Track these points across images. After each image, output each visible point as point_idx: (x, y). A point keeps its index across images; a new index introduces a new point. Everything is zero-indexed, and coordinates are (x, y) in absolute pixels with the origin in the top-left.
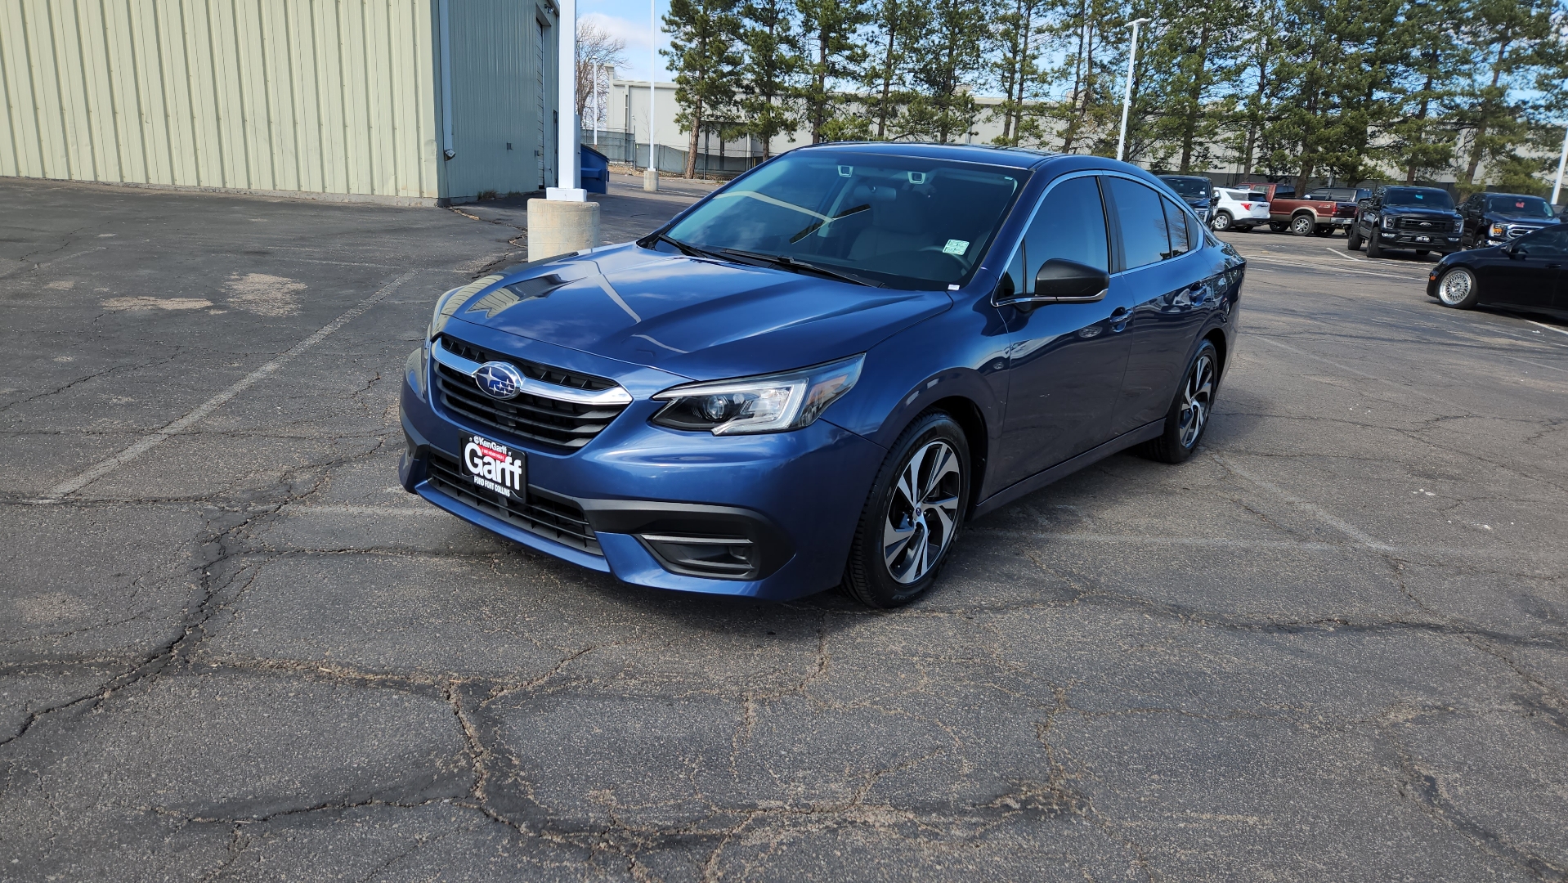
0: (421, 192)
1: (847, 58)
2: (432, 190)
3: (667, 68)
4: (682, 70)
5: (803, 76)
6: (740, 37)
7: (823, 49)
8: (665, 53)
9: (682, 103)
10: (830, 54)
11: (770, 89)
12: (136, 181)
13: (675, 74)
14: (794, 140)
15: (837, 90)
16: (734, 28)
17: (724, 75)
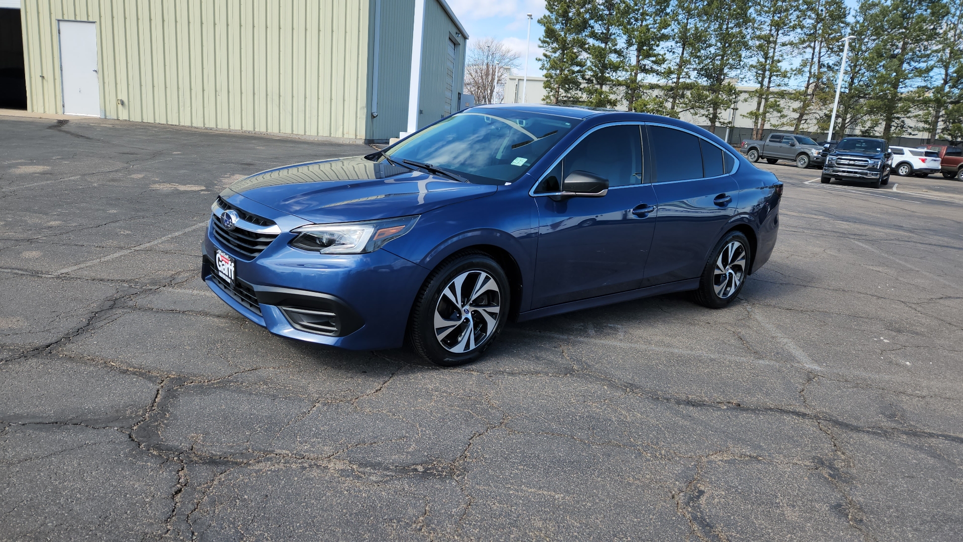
0: (356, 136)
1: (653, 62)
2: (362, 135)
3: (540, 69)
4: (548, 70)
5: (624, 73)
6: (585, 50)
7: (638, 57)
8: (540, 60)
9: (547, 89)
10: (642, 60)
11: (602, 81)
12: (210, 127)
13: (545, 72)
15: (645, 82)
16: (582, 45)
17: (573, 72)
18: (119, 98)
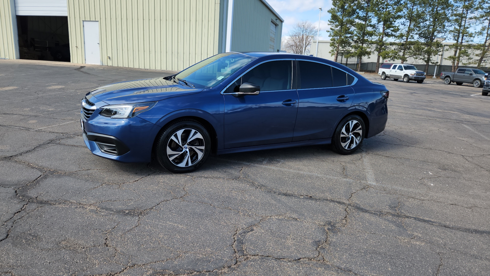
1: (392, 30)
3: (329, 36)
4: (333, 37)
5: (375, 37)
6: (354, 25)
7: (384, 28)
8: (329, 31)
9: (332, 47)
10: (386, 29)
11: (363, 42)
13: (331, 38)
14: (370, 58)
15: (387, 41)
16: (352, 23)
17: (347, 37)
18: (108, 56)
